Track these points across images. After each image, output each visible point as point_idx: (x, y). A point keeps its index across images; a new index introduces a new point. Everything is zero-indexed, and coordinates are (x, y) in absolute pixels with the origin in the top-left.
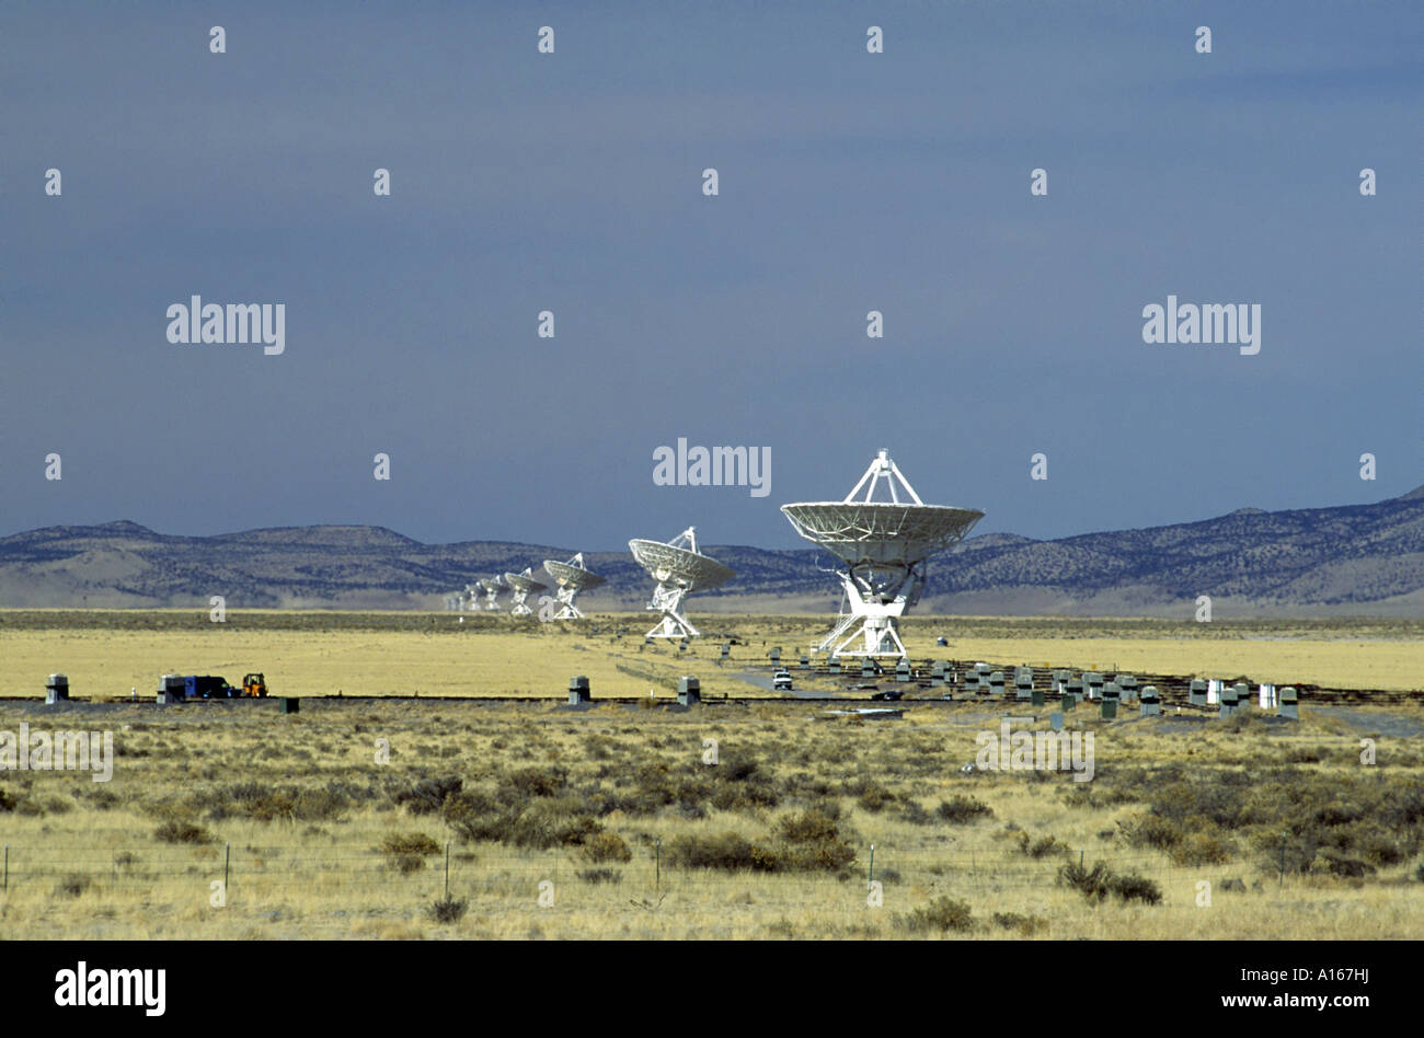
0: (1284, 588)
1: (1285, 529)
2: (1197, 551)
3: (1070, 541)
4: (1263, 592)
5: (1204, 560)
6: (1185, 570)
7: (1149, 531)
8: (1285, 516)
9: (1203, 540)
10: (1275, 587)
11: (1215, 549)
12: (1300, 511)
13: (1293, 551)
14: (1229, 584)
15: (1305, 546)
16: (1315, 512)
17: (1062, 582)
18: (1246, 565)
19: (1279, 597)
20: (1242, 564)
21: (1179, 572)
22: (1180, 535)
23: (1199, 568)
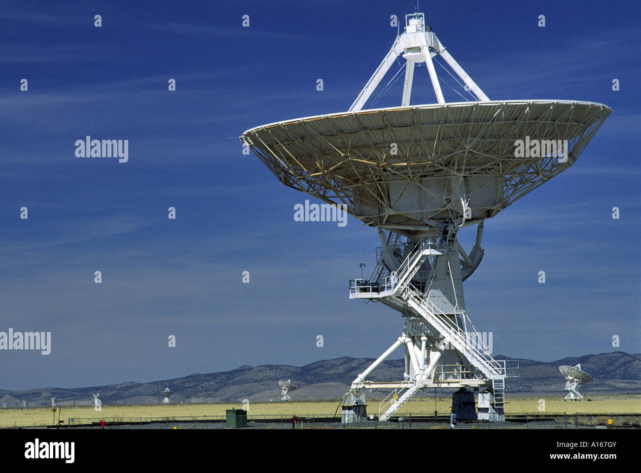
0: (214, 394)
1: (209, 379)
2: (187, 385)
3: (152, 383)
4: (208, 396)
5: (190, 387)
6: (185, 390)
7: (173, 380)
8: (209, 375)
9: (188, 382)
10: (211, 394)
11: (191, 385)
12: (212, 374)
13: (214, 384)
14: (199, 394)
15: (216, 383)
16: (216, 374)
17: (152, 395)
18: (202, 388)
19: (213, 397)
20: (200, 388)
21: (184, 391)
22: (181, 381)
23: (189, 390)
